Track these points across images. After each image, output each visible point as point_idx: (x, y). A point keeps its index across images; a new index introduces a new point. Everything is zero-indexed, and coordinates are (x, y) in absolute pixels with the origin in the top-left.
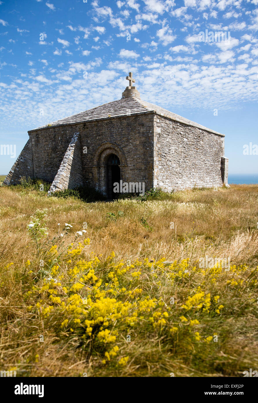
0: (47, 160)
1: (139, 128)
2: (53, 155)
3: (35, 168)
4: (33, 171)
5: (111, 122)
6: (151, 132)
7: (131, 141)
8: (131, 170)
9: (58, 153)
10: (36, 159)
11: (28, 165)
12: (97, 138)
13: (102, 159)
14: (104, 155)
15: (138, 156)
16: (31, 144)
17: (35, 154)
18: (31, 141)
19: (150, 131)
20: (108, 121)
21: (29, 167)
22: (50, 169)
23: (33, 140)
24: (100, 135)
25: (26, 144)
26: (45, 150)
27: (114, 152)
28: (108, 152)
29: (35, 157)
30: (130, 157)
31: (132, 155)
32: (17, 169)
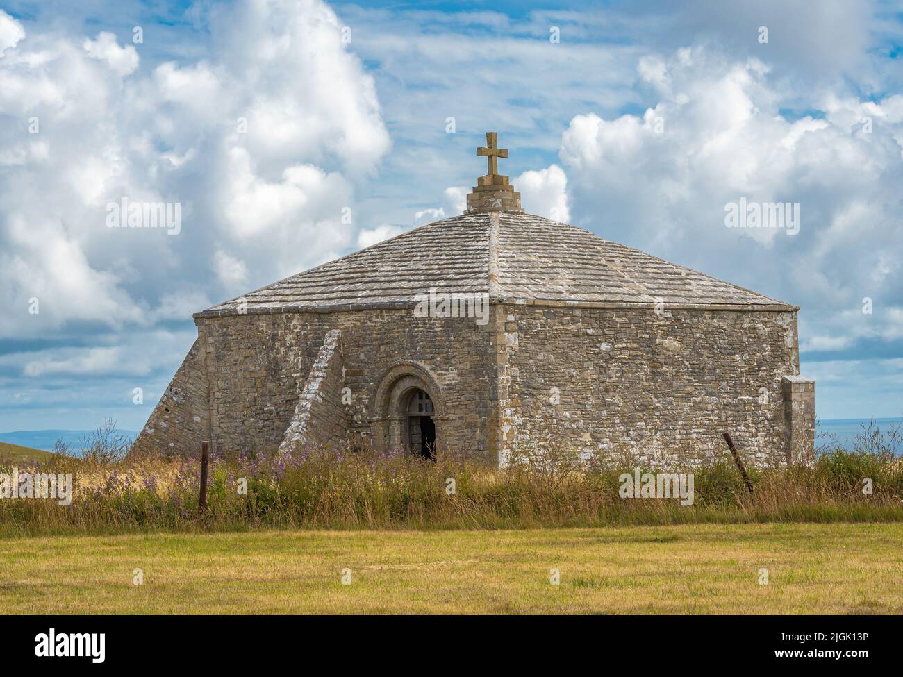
0: (251, 399)
1: (469, 334)
2: (271, 385)
3: (215, 423)
4: (211, 430)
6: (491, 344)
7: (452, 361)
8: (456, 428)
10: (218, 395)
11: (195, 411)
12: (382, 348)
13: (395, 401)
14: (398, 392)
16: (203, 350)
17: (214, 382)
18: (205, 343)
19: (489, 341)
21: (197, 419)
22: (260, 424)
23: (211, 340)
24: (387, 343)
25: (190, 353)
26: (247, 370)
27: (420, 386)
28: (407, 384)
29: (217, 389)
30: (452, 398)
31: (455, 394)
32: (164, 425)
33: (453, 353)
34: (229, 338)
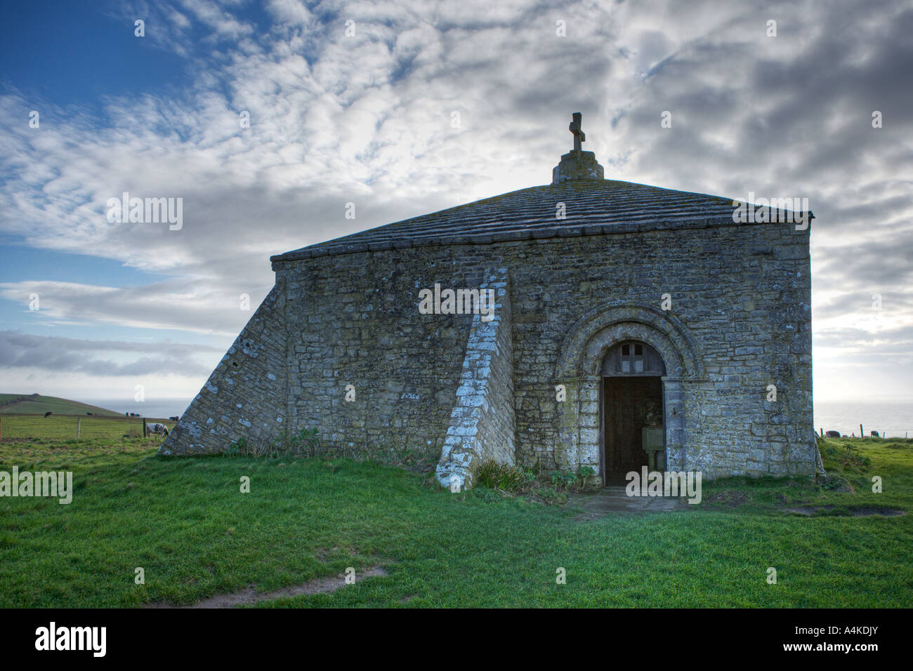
0: (351, 353)
1: (755, 263)
3: (296, 381)
4: (288, 389)
5: (642, 241)
6: (799, 275)
7: (720, 301)
8: (721, 392)
9: (408, 330)
10: (299, 349)
11: (269, 367)
13: (593, 356)
14: (601, 344)
15: (750, 349)
16: (282, 297)
17: (296, 334)
19: (795, 272)
20: (628, 236)
21: (271, 376)
23: (293, 286)
24: (592, 280)
27: (645, 336)
28: (620, 333)
29: (300, 342)
30: (716, 351)
31: (724, 346)
32: (231, 382)
33: (721, 289)
34: (322, 281)
